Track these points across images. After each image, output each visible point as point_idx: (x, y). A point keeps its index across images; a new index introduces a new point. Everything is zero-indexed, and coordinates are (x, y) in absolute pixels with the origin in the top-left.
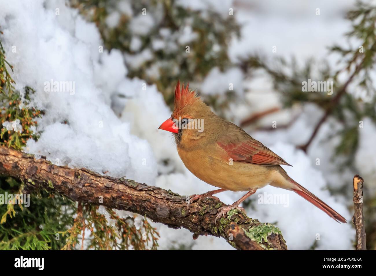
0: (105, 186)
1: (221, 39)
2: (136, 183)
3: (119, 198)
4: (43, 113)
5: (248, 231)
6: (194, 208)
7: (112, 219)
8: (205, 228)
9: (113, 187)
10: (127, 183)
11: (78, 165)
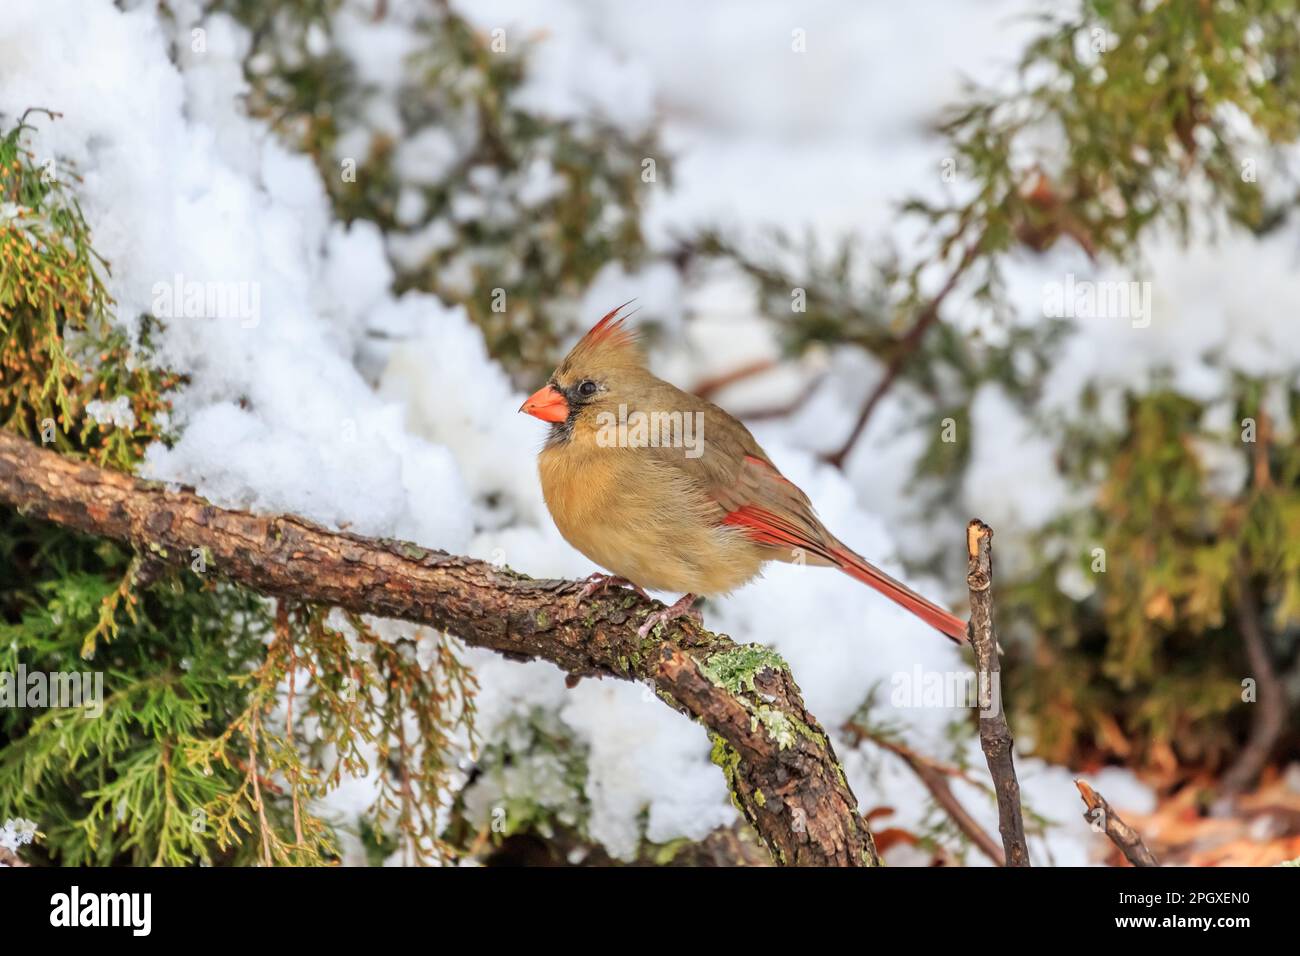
0: (344, 559)
1: (625, 190)
2: (422, 548)
3: (379, 587)
4: (185, 379)
5: (706, 663)
6: (568, 611)
7: (362, 644)
8: (597, 658)
9: (364, 559)
10: (399, 549)
11: (274, 505)
